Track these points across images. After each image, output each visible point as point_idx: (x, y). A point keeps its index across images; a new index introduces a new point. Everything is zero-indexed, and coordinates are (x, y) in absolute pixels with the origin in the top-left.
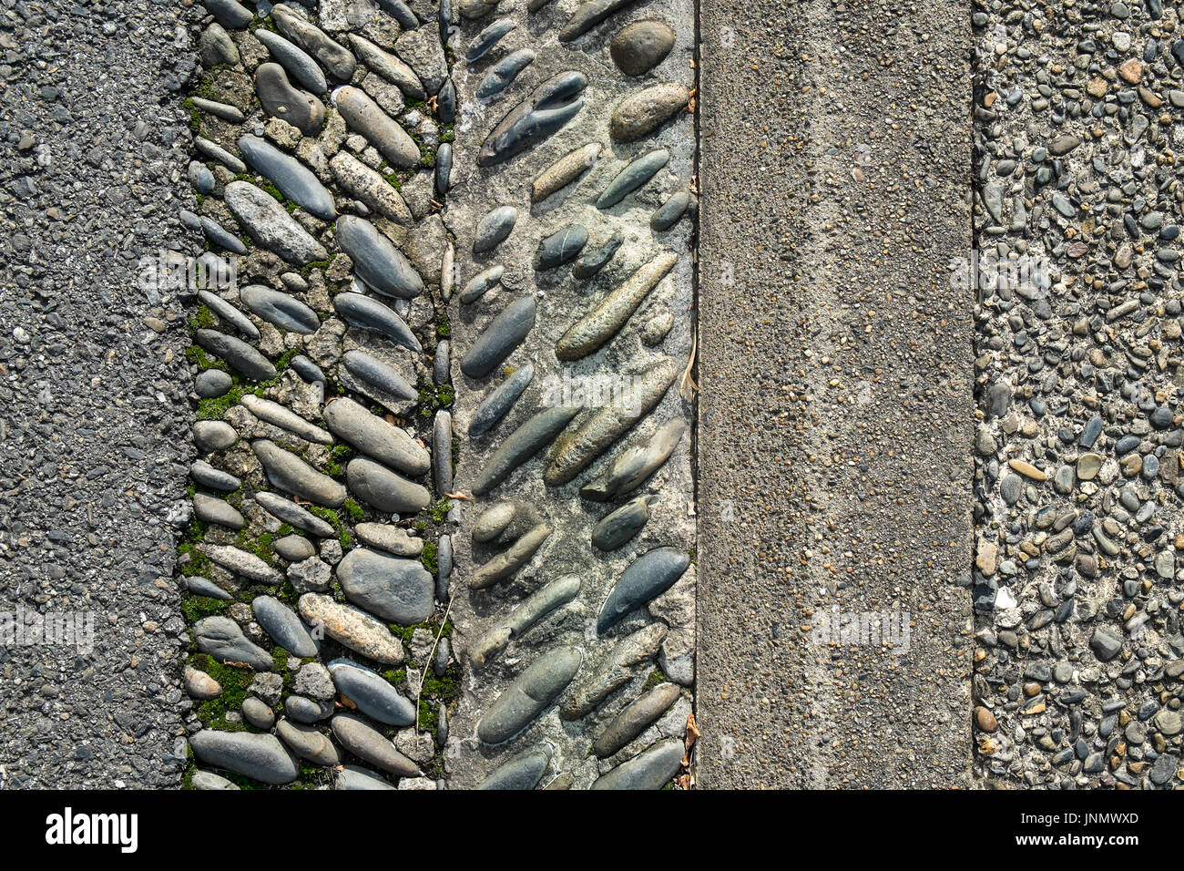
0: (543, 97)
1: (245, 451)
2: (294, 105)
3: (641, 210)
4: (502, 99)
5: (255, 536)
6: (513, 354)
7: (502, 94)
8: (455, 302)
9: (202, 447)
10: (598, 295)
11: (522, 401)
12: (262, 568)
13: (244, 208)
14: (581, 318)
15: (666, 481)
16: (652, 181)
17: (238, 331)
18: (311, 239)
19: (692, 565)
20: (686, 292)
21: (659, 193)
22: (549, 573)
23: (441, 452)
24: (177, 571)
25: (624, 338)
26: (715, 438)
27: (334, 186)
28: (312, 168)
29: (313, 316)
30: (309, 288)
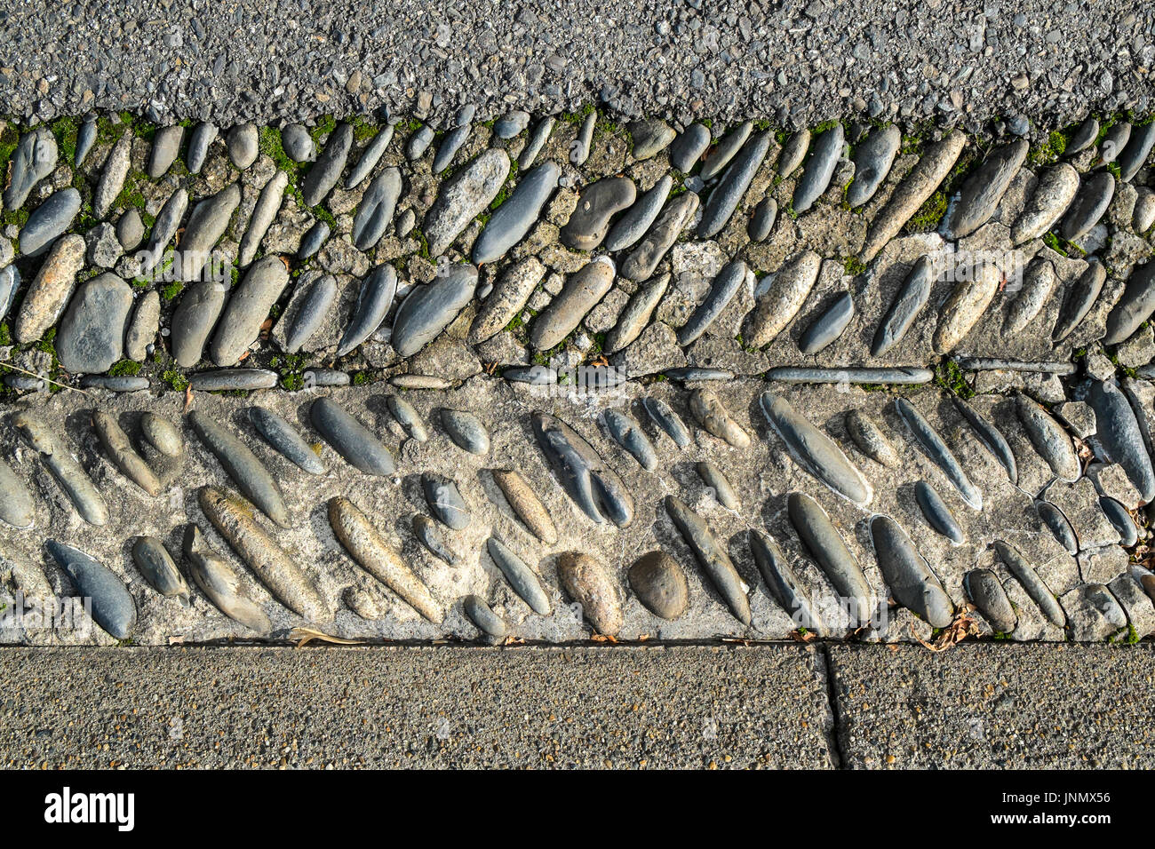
0: (604, 480)
1: (228, 177)
2: (592, 218)
3: (486, 585)
4: (604, 436)
5: (142, 189)
6: (335, 453)
7: (609, 436)
8: (390, 390)
9: (230, 133)
10: (397, 541)
11: (286, 463)
12: (108, 196)
13: (480, 169)
14: (372, 523)
15: (204, 614)
16: (516, 597)
17: (352, 167)
18: (451, 240)
19: (117, 642)
20: (401, 633)
21: (504, 605)
22: (109, 493)
23: (233, 379)
24: (102, 112)
25: (351, 569)
26: (249, 665)
27: (508, 261)
28: (526, 238)
29: (371, 243)
30: (400, 238)
